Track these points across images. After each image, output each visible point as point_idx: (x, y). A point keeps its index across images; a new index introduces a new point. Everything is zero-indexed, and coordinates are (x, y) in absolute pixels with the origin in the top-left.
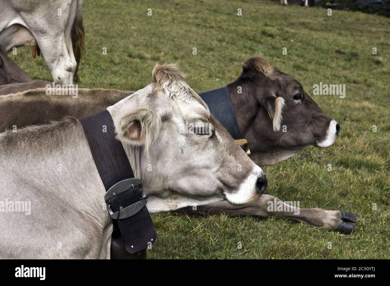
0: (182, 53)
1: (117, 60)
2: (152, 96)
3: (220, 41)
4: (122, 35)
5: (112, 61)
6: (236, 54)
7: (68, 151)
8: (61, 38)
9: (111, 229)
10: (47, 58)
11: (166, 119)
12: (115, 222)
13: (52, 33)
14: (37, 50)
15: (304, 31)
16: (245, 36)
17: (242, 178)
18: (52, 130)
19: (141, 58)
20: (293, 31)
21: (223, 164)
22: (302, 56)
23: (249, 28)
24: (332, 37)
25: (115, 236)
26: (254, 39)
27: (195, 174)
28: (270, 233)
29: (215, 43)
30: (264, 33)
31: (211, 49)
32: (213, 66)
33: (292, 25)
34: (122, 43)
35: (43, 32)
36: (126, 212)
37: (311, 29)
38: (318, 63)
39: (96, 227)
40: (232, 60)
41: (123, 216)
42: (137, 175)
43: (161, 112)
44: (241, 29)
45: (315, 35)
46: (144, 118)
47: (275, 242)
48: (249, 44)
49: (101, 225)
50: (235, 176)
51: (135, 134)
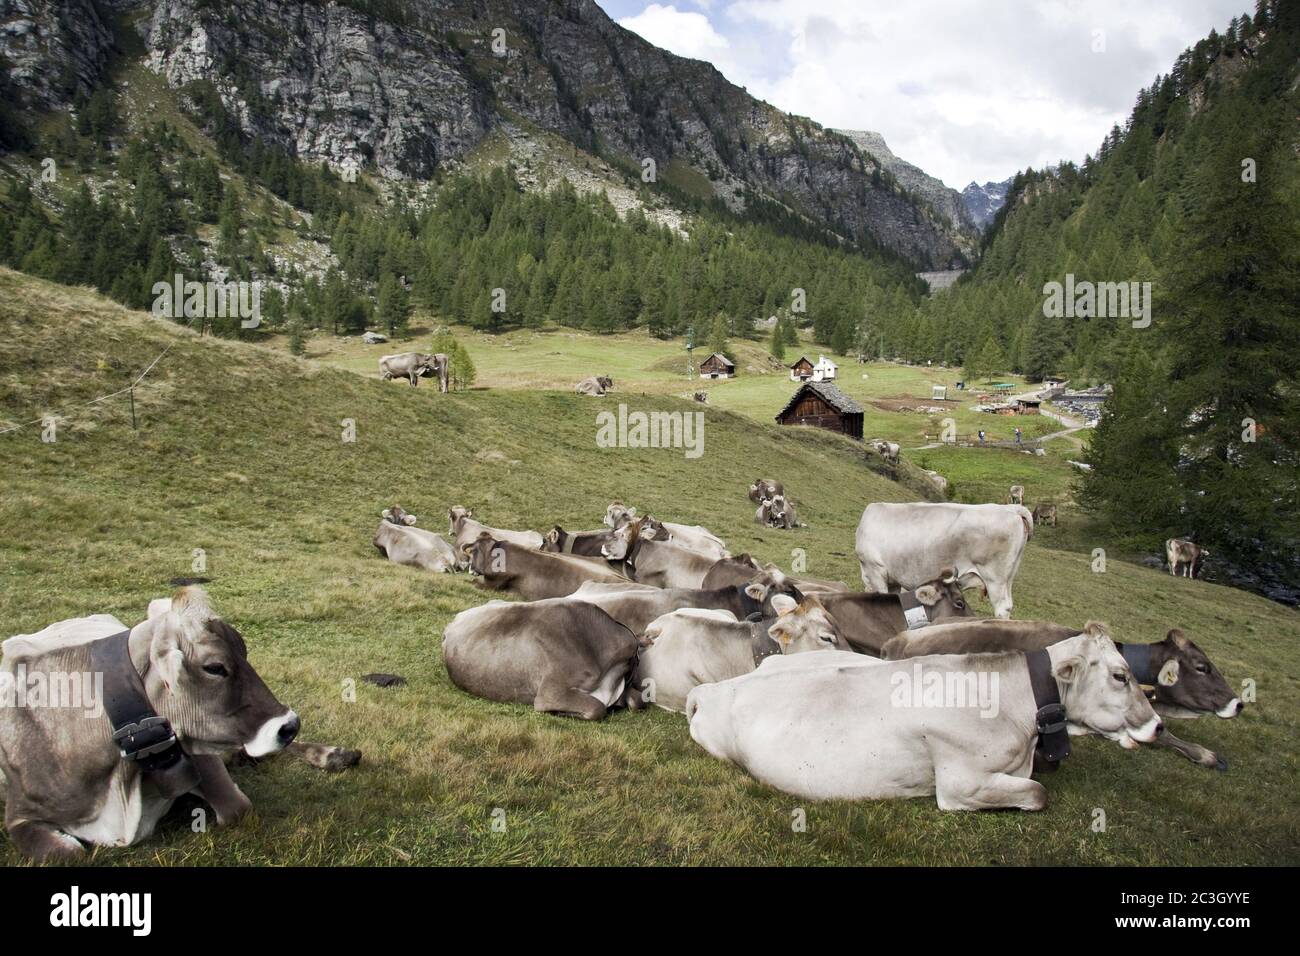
0: (1090, 604)
1: (1039, 604)
2: (1086, 645)
3: (1121, 598)
4: (1044, 585)
5: (1035, 605)
6: (1133, 610)
7: (1013, 674)
8: (1004, 586)
9: (1036, 740)
10: (992, 600)
11: (1094, 664)
12: (1040, 735)
13: (998, 582)
14: (985, 592)
15: (1189, 598)
16: (1141, 596)
17: (1145, 720)
18: (1002, 658)
19: (1058, 604)
20: (1180, 597)
21: (1131, 707)
22: (1187, 618)
23: (1144, 590)
24: (1212, 605)
25: (1039, 746)
26: (1148, 600)
27: (1107, 710)
28: (1161, 760)
29: (1117, 599)
30: (1156, 596)
31: (1113, 604)
32: (1115, 617)
33: (1179, 591)
34: (1044, 591)
35: (991, 580)
36: (1051, 729)
37: (1195, 597)
38: (1199, 625)
39: (1026, 736)
40: (1130, 614)
41: (1048, 732)
42: (1062, 702)
43: (1090, 659)
44: (1138, 590)
45: (1198, 602)
46: (1077, 665)
47: (1165, 769)
48: (1144, 603)
49: (1029, 735)
50: (1140, 719)
51: (1066, 675)
